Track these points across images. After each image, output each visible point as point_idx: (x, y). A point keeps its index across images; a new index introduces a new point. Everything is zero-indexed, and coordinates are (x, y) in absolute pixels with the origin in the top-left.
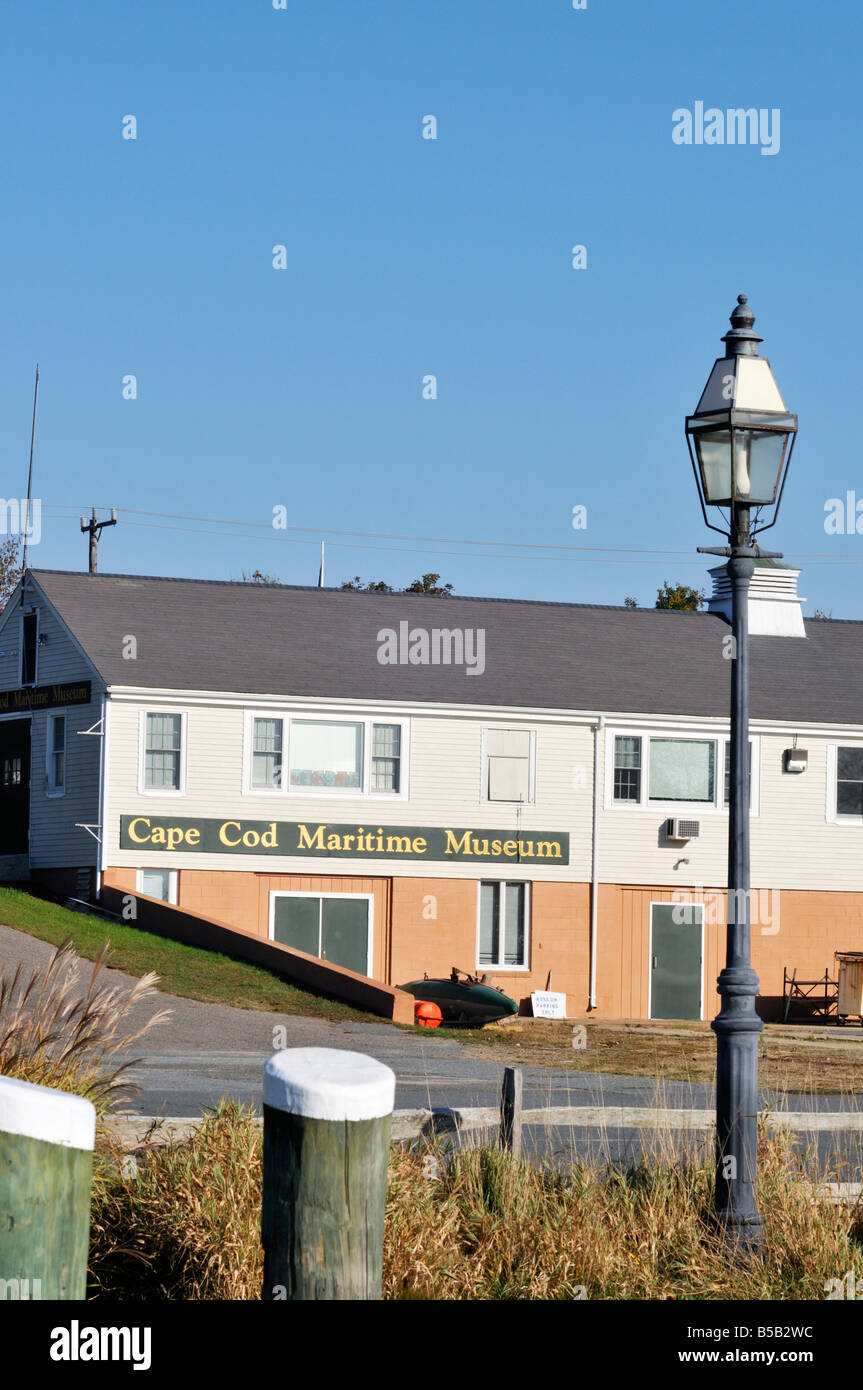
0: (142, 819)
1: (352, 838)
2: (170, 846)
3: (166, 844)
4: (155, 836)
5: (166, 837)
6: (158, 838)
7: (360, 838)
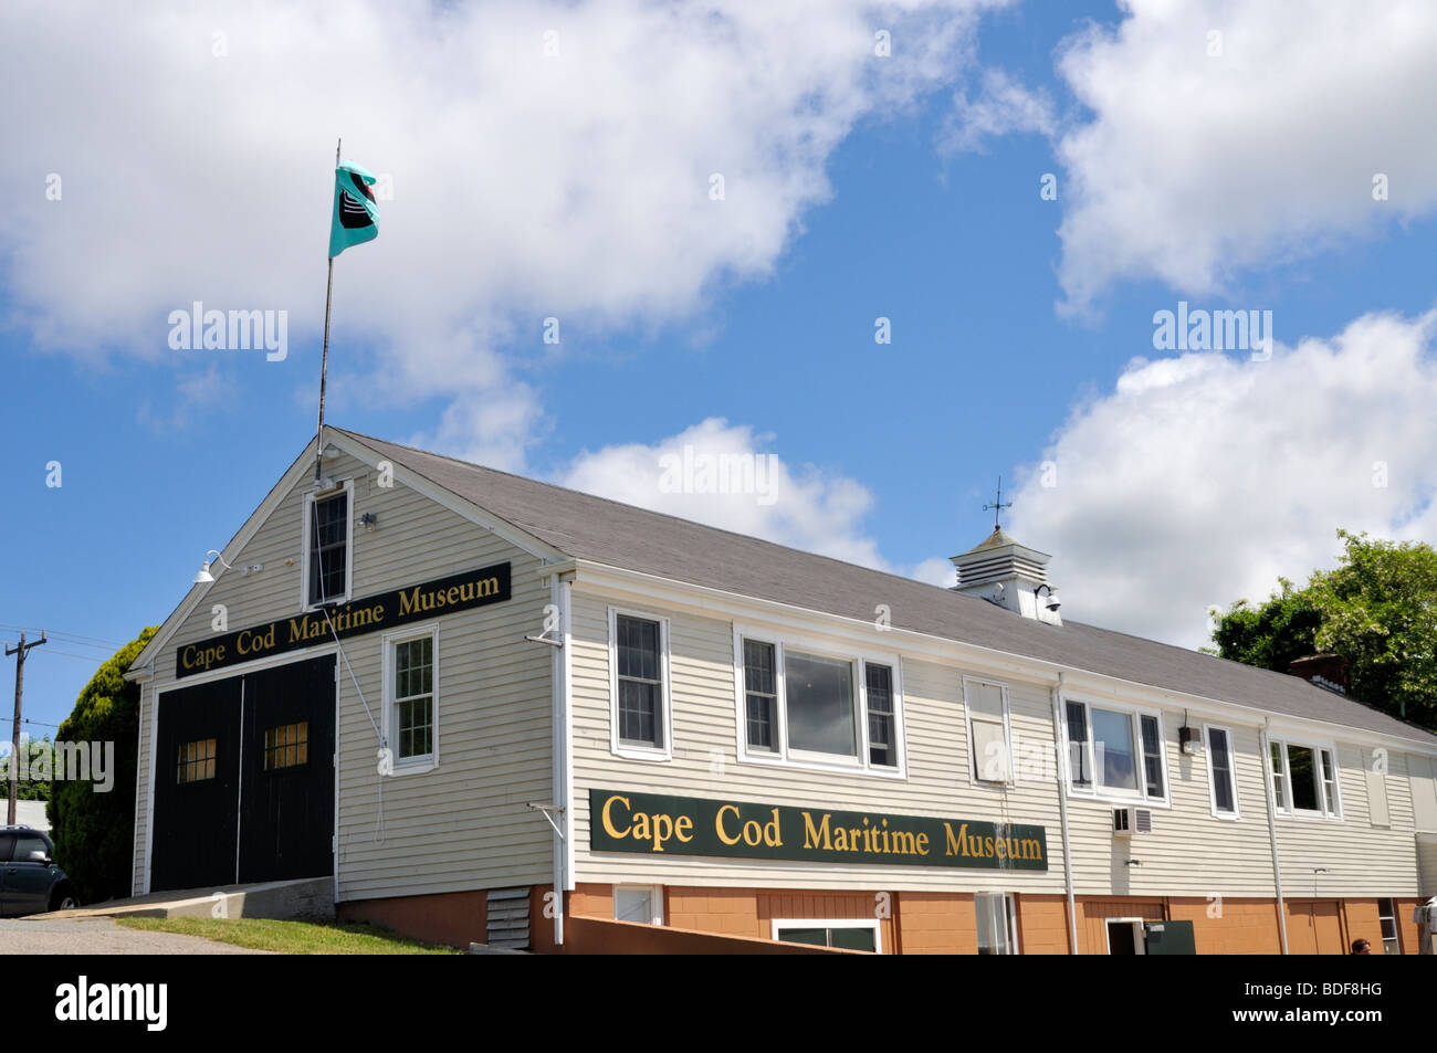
0: (618, 797)
1: (858, 833)
2: (657, 847)
3: (652, 841)
4: (637, 827)
5: (652, 831)
6: (641, 831)
7: (866, 832)
